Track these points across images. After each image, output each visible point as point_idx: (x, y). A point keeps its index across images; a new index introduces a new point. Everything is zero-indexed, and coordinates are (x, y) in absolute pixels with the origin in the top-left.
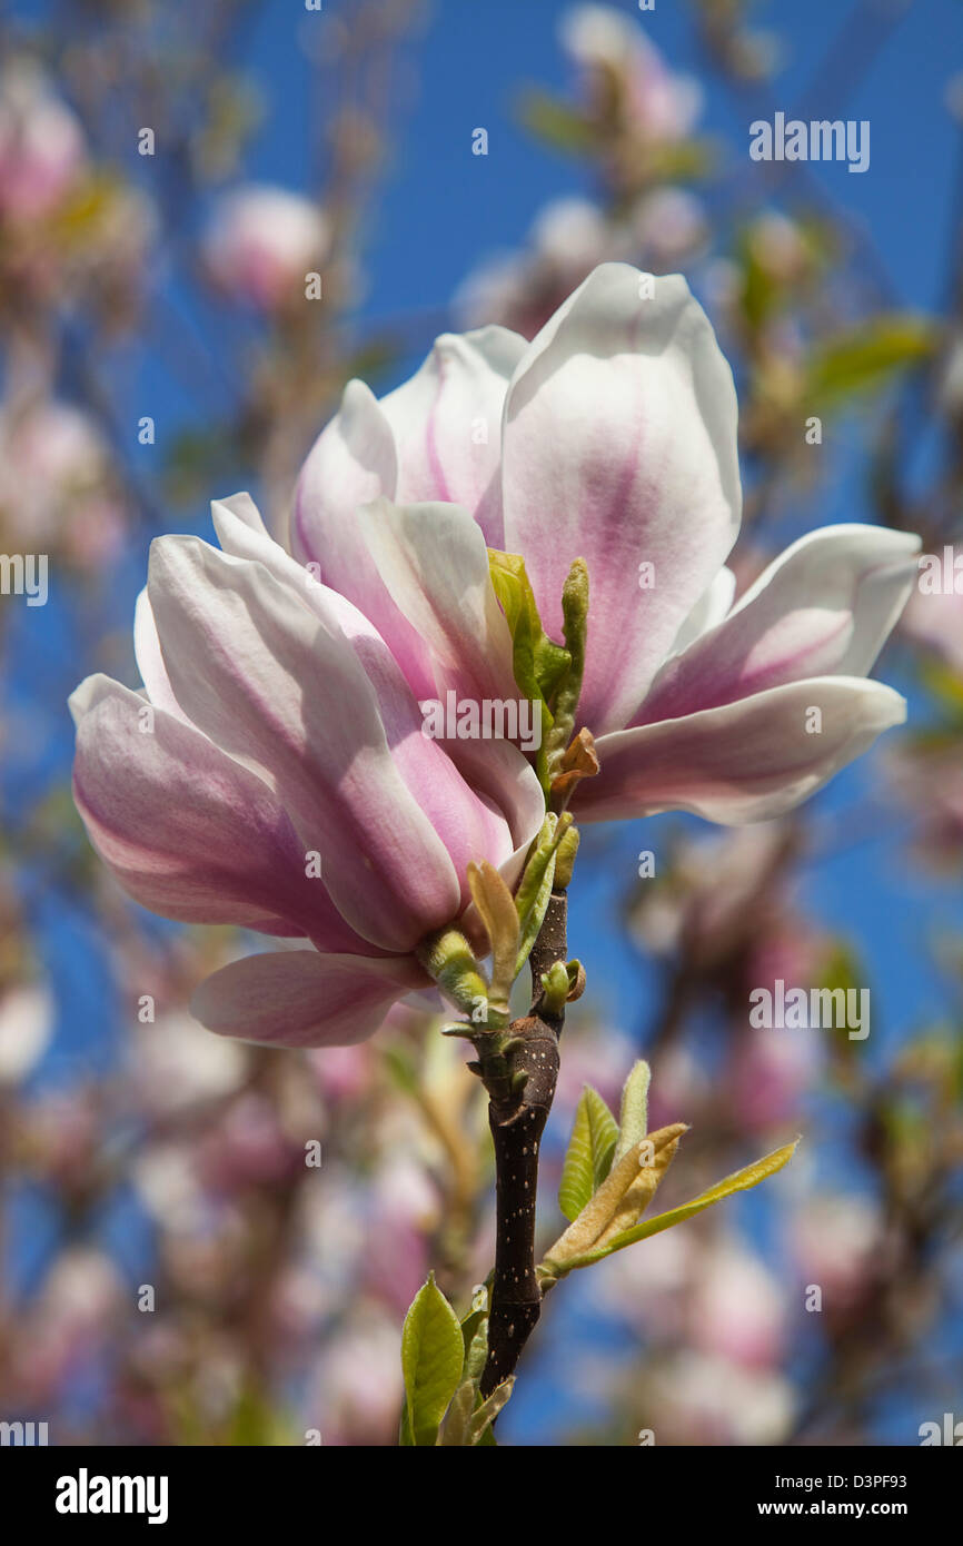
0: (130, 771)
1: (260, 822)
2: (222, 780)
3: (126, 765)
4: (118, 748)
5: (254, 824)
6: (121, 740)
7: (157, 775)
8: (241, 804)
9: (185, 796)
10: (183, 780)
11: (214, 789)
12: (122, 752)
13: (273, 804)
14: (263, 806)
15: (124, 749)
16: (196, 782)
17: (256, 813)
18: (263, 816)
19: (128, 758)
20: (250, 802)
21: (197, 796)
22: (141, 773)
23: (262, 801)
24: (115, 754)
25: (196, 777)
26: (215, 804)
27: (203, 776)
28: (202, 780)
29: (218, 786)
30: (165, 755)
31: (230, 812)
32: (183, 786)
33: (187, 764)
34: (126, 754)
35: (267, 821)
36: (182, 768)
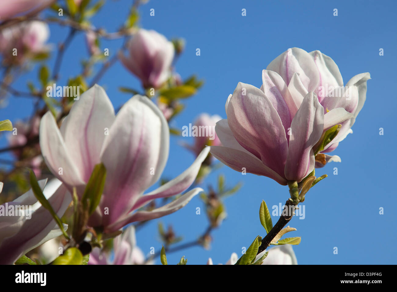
0: (262, 116)
1: (279, 141)
2: (278, 130)
3: (262, 114)
4: (262, 109)
5: (278, 141)
6: (263, 108)
7: (267, 120)
8: (278, 136)
9: (269, 128)
10: (272, 125)
11: (276, 130)
12: (263, 111)
13: (284, 140)
14: (281, 139)
15: (263, 110)
16: (273, 127)
17: (279, 139)
18: (280, 140)
19: (263, 113)
20: (280, 136)
21: (272, 129)
22: (265, 117)
23: (282, 138)
24: (261, 110)
25: (274, 126)
26: (274, 133)
27: (276, 127)
28: (275, 127)
29: (277, 130)
30: (271, 118)
31: (275, 136)
32: (271, 126)
33: (274, 122)
34: (263, 112)
35: (281, 142)
36: (273, 122)
